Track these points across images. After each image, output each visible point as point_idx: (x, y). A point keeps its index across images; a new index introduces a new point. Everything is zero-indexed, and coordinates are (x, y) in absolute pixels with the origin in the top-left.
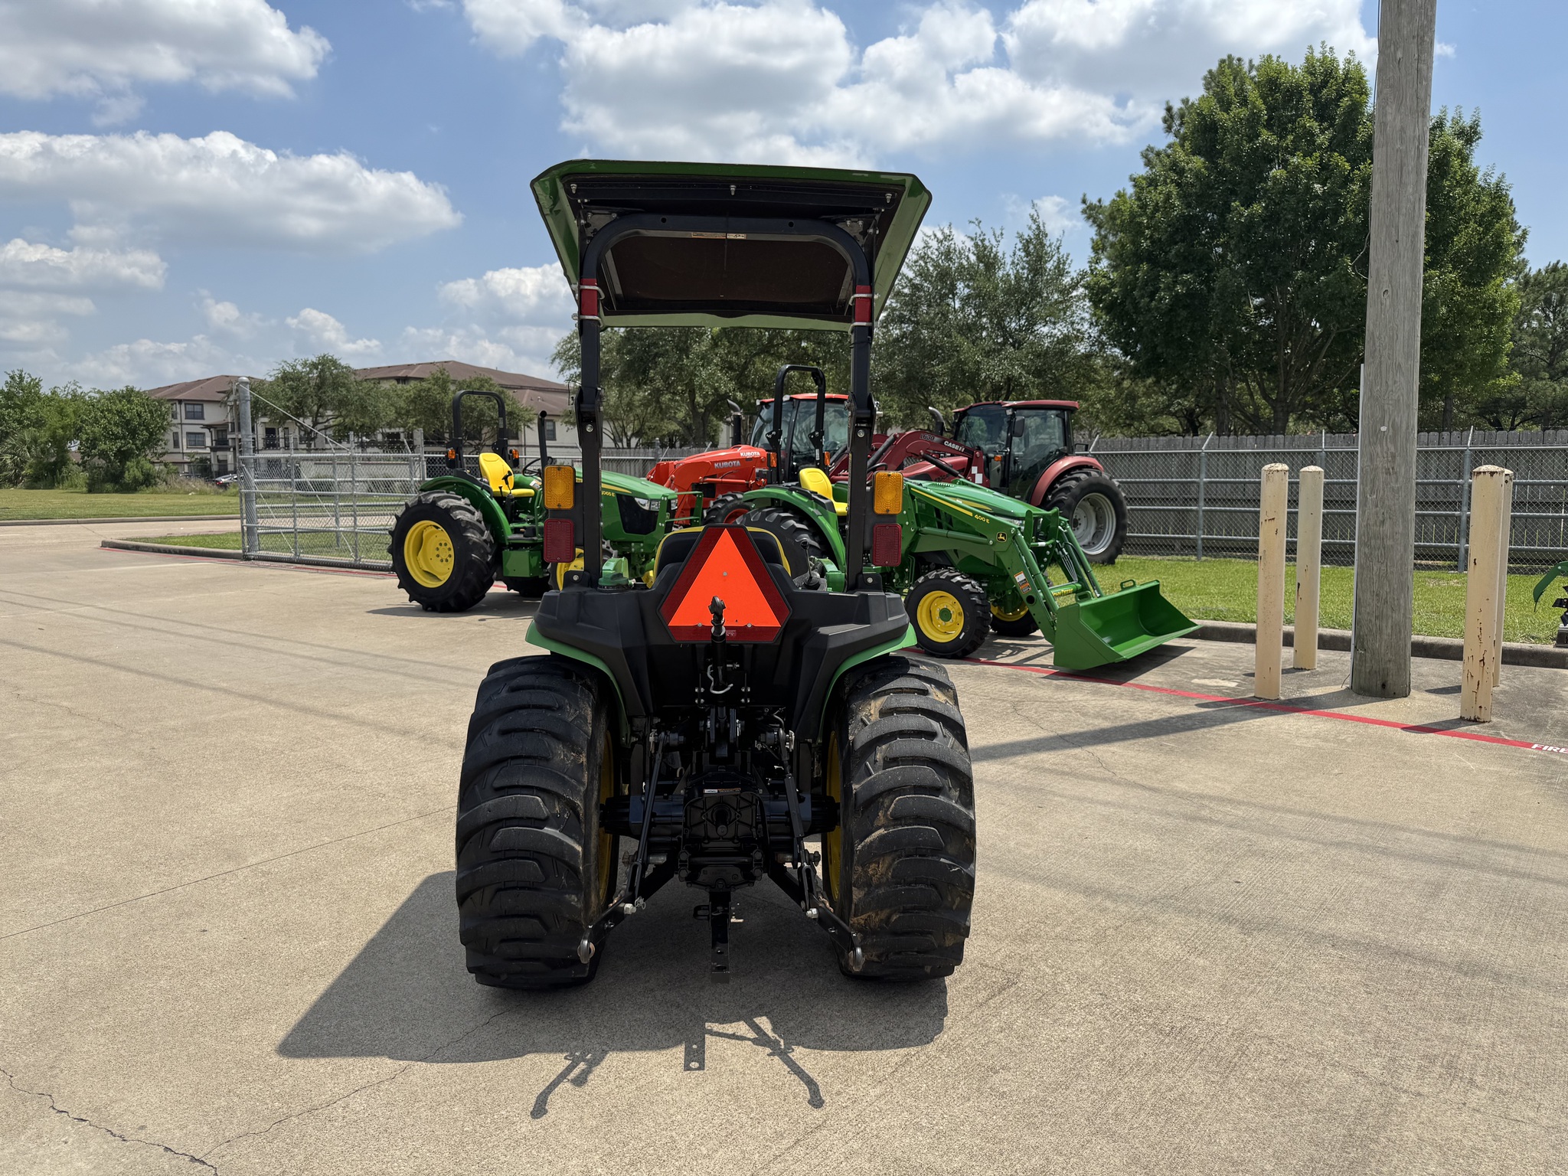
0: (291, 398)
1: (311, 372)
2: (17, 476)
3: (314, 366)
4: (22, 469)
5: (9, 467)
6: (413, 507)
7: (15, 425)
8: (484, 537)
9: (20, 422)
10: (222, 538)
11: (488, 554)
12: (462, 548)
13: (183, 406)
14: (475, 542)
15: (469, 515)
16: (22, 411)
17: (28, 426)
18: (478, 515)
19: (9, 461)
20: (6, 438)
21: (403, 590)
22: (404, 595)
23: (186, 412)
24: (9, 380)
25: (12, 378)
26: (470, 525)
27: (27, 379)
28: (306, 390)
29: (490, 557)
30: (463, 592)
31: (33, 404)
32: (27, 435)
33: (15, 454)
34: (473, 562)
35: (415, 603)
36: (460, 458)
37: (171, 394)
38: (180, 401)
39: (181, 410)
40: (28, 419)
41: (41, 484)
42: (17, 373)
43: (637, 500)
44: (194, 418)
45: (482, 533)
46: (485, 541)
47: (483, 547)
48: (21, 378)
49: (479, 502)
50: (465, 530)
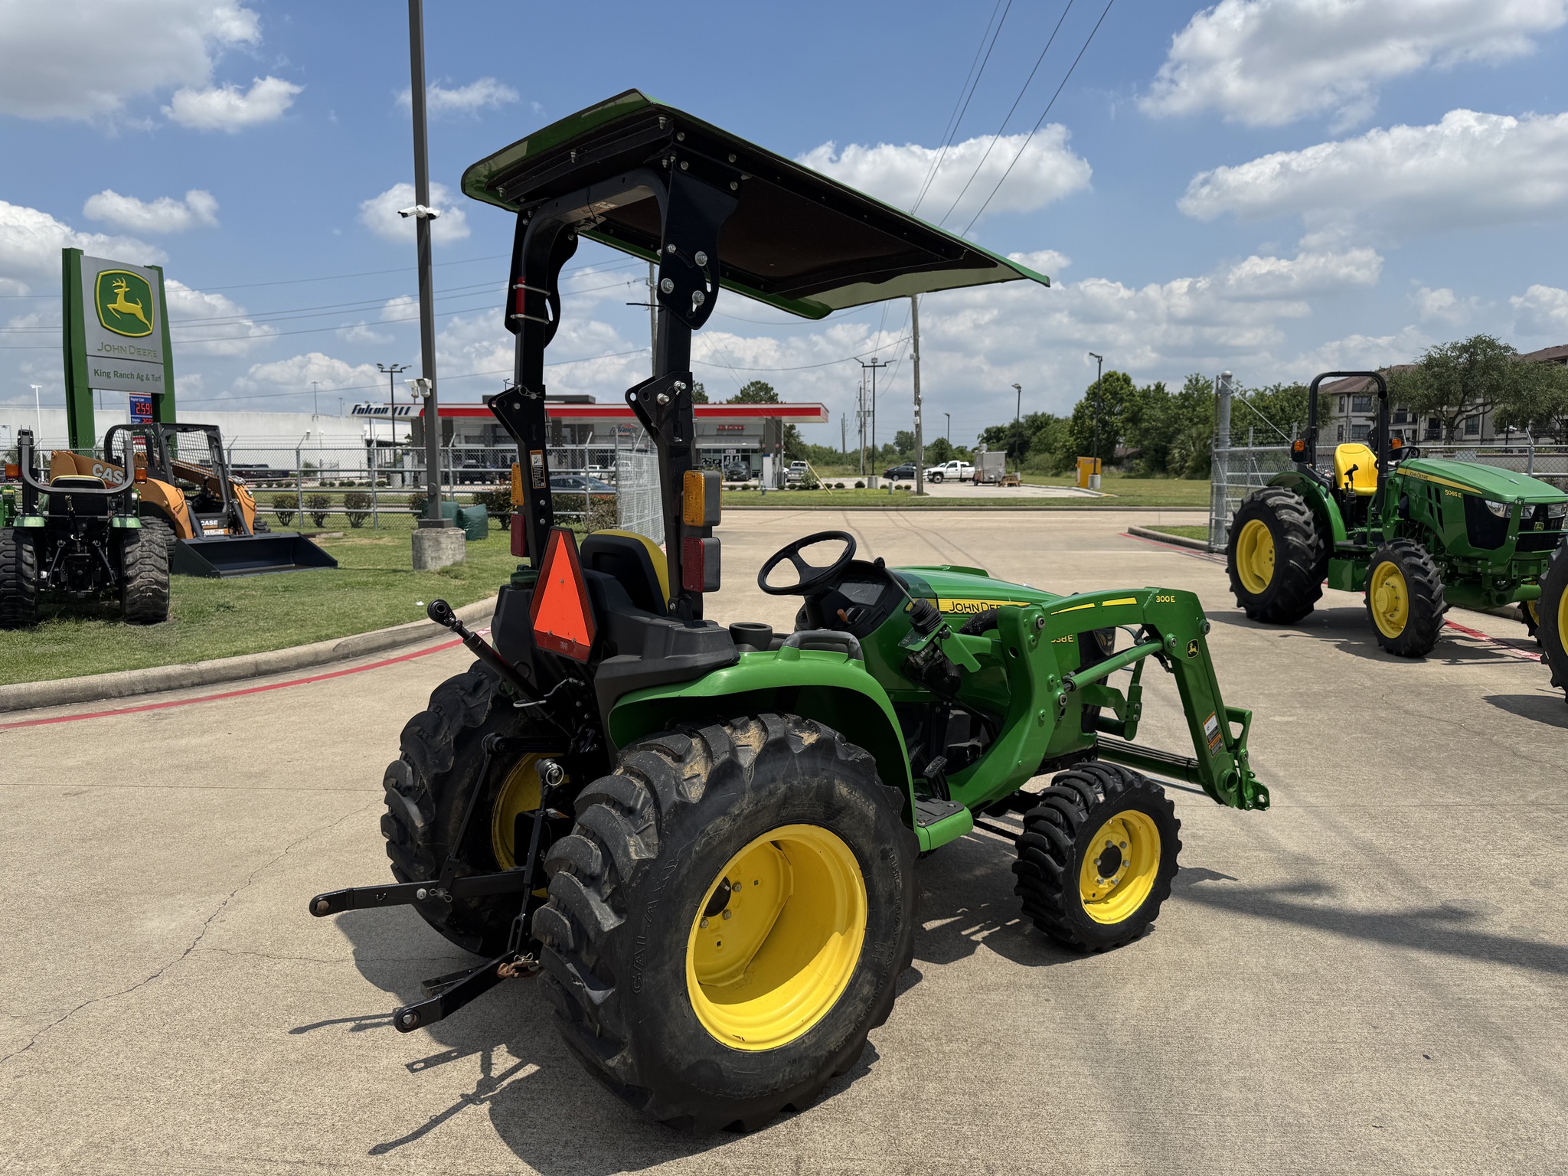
0: (1431, 386)
1: (1459, 357)
2: (1182, 467)
3: (1464, 349)
4: (1186, 462)
5: (1177, 460)
6: (1248, 503)
7: (1187, 422)
8: (1310, 542)
9: (1191, 420)
10: (1192, 531)
11: (1312, 561)
12: (1283, 551)
13: (1351, 399)
14: (1295, 546)
15: (1296, 515)
16: (1194, 410)
17: (1196, 424)
18: (1309, 514)
19: (1176, 455)
20: (1178, 434)
21: (1233, 593)
22: (1233, 599)
23: (1354, 405)
24: (1187, 383)
25: (1190, 381)
26: (1294, 527)
27: (1202, 382)
28: (1450, 376)
29: (1314, 564)
30: (1279, 602)
31: (1204, 403)
32: (1194, 432)
33: (1182, 449)
34: (1291, 569)
35: (1242, 610)
36: (1312, 450)
37: (1344, 387)
38: (1349, 394)
39: (1349, 403)
40: (1198, 417)
41: (1199, 475)
42: (1194, 376)
43: (1488, 503)
44: (1360, 411)
45: (1307, 536)
46: (1309, 545)
47: (1304, 553)
48: (1197, 380)
49: (1313, 501)
50: (1287, 532)
